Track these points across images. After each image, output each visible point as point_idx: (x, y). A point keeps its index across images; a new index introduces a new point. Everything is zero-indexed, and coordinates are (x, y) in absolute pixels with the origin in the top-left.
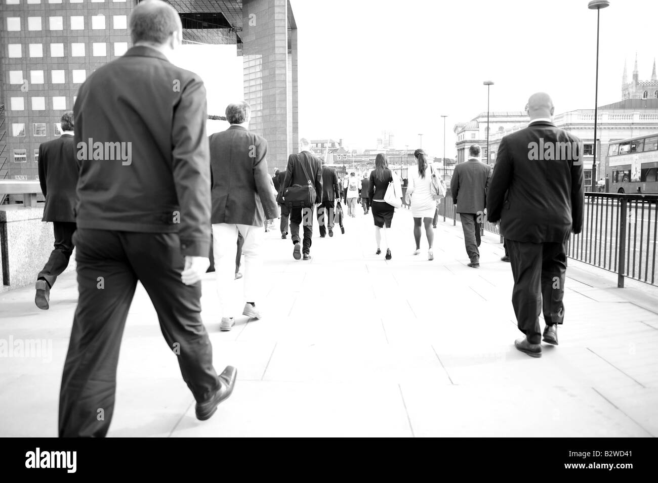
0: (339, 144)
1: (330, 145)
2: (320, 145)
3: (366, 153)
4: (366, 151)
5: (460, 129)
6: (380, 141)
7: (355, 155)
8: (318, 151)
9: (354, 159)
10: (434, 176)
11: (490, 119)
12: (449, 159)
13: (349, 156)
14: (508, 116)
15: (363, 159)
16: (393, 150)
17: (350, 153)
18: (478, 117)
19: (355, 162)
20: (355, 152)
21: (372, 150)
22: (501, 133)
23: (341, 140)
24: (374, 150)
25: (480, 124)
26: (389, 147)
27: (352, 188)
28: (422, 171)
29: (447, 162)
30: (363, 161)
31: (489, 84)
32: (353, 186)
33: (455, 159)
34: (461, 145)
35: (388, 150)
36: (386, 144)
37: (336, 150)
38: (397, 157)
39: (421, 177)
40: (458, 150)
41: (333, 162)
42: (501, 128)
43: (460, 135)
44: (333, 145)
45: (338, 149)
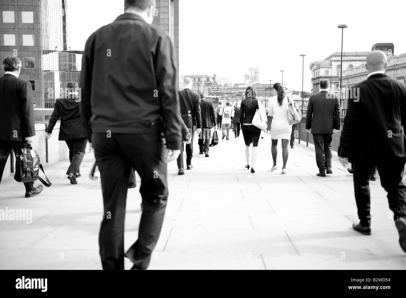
0: (213, 78)
1: (205, 79)
2: (197, 79)
3: (236, 87)
4: (236, 85)
5: (315, 67)
6: (247, 77)
7: (226, 88)
8: (196, 85)
9: (225, 91)
10: (291, 105)
11: (344, 58)
12: (305, 92)
13: (221, 89)
14: (357, 56)
15: (233, 92)
16: (258, 84)
17: (222, 86)
18: (331, 57)
19: (226, 94)
20: (226, 85)
21: (240, 84)
22: (351, 70)
23: (214, 75)
24: (243, 84)
25: (333, 63)
26: (255, 82)
27: (226, 116)
28: (280, 100)
29: (304, 95)
30: (233, 93)
31: (343, 27)
32: (227, 113)
33: (310, 92)
34: (316, 80)
35: (254, 84)
36: (252, 79)
37: (210, 84)
38: (262, 90)
39: (279, 105)
40: (314, 84)
41: (208, 94)
42: (351, 66)
43: (315, 72)
44: (208, 79)
45: (212, 83)
